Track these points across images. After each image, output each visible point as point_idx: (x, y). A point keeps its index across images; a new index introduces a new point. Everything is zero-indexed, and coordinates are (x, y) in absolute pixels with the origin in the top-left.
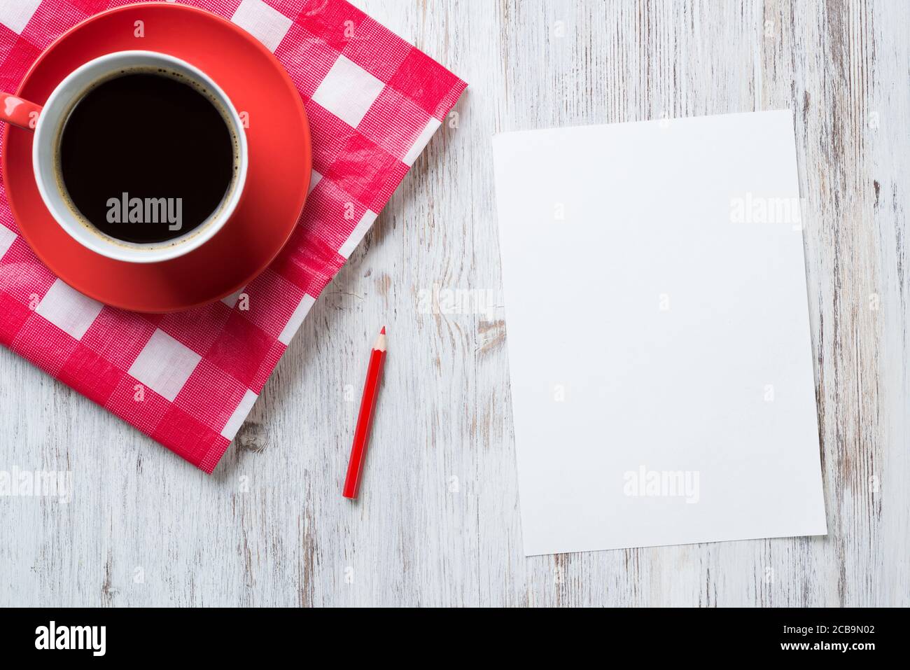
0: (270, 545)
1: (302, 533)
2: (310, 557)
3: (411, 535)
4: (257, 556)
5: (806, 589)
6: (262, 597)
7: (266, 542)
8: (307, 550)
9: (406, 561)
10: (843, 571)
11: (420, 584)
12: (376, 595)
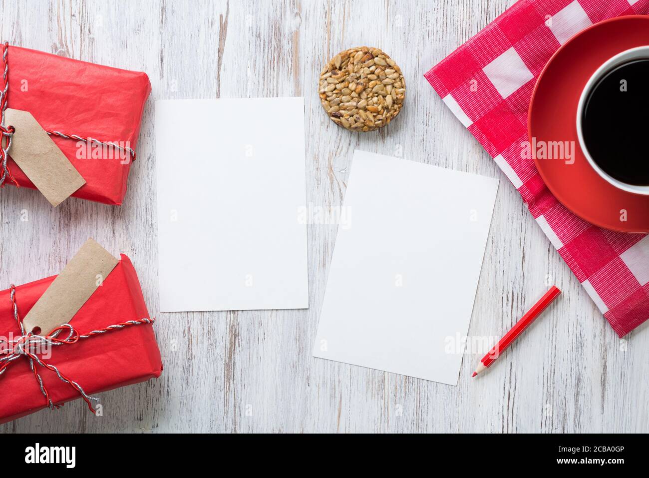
0: (206, 331)
1: (229, 323)
2: (233, 341)
3: (305, 328)
4: (196, 339)
5: (579, 379)
6: (199, 367)
7: (203, 329)
8: (232, 336)
9: (301, 347)
10: (605, 368)
11: (309, 364)
12: (279, 370)
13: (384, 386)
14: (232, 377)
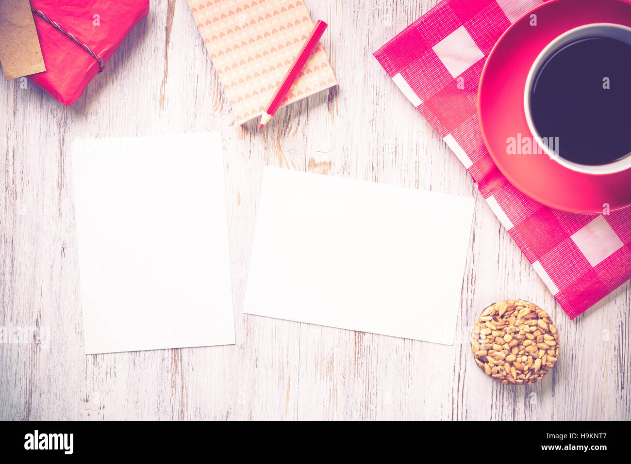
11: (257, 345)
13: (333, 367)
14: (180, 358)
